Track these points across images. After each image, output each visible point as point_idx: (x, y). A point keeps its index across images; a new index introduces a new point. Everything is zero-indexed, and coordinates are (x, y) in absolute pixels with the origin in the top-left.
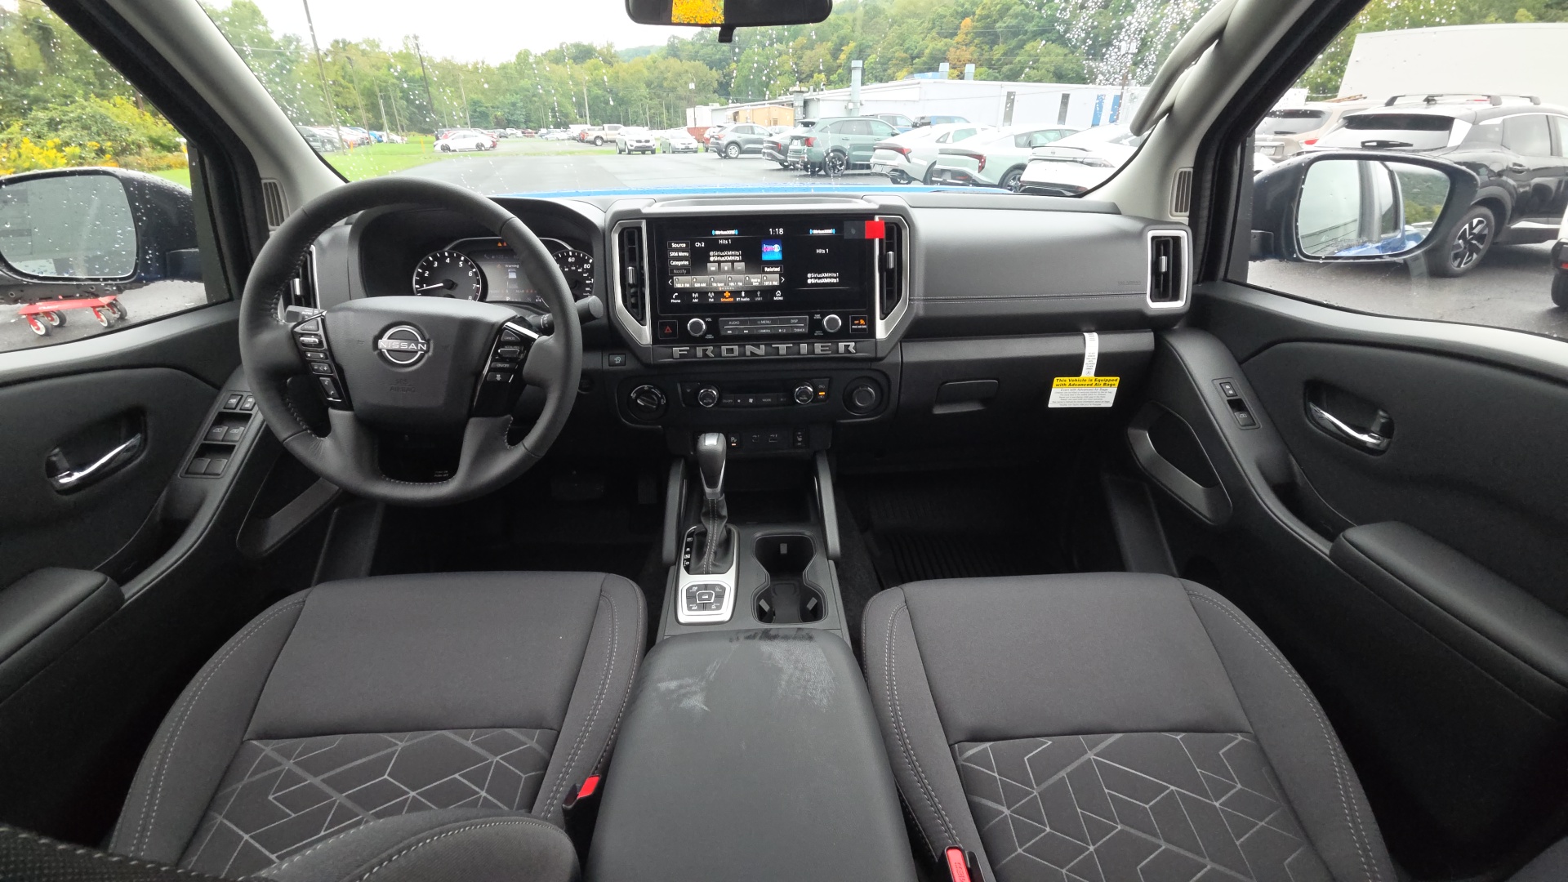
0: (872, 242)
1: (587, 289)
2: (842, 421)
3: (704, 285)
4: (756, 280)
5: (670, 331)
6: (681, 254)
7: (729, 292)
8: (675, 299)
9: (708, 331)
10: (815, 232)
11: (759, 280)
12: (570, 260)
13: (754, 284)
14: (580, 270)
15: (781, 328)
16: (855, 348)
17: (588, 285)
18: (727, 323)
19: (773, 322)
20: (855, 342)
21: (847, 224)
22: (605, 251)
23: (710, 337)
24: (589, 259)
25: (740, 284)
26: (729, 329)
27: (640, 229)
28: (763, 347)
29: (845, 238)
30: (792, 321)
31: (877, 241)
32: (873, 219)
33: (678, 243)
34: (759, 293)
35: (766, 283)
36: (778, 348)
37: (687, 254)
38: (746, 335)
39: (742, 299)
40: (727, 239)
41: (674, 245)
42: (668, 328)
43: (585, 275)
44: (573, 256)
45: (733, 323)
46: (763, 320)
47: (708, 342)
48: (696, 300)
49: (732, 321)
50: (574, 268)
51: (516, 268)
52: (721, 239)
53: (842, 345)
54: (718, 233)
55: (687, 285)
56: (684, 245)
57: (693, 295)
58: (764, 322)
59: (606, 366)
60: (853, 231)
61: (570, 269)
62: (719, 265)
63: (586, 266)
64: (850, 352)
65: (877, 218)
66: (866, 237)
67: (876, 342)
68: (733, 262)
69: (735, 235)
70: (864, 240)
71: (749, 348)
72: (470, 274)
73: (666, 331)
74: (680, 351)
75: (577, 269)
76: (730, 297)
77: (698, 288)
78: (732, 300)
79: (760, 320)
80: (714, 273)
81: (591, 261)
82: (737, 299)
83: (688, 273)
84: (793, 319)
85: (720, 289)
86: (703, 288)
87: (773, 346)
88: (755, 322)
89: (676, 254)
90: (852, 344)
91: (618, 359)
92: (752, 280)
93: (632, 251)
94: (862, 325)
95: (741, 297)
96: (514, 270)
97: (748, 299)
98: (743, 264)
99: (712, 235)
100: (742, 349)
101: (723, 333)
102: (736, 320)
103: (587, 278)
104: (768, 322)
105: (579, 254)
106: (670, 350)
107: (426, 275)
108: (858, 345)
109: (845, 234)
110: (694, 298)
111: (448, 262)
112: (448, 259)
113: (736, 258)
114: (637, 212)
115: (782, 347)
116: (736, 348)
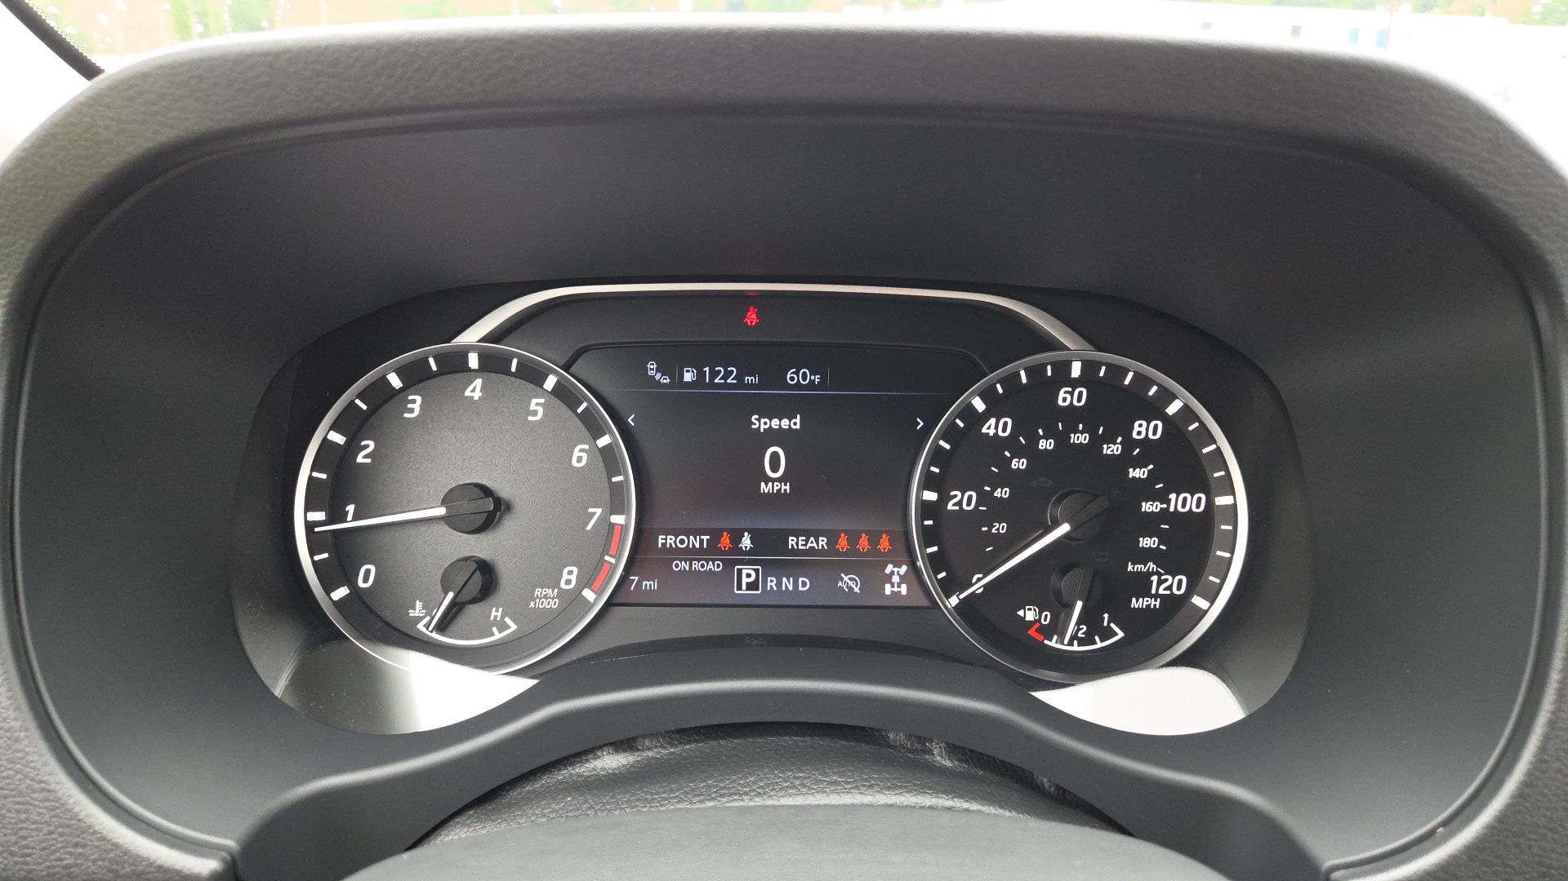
1: (1147, 542)
12: (1064, 398)
14: (1113, 449)
17: (1150, 524)
24: (1168, 396)
43: (1137, 473)
44: (1088, 378)
50: (1081, 439)
61: (1062, 439)
63: (1141, 429)
72: (580, 456)
75: (1097, 442)
81: (1173, 408)
103: (1145, 490)
105: (1117, 373)
107: (360, 459)
111: (477, 395)
112: (478, 382)
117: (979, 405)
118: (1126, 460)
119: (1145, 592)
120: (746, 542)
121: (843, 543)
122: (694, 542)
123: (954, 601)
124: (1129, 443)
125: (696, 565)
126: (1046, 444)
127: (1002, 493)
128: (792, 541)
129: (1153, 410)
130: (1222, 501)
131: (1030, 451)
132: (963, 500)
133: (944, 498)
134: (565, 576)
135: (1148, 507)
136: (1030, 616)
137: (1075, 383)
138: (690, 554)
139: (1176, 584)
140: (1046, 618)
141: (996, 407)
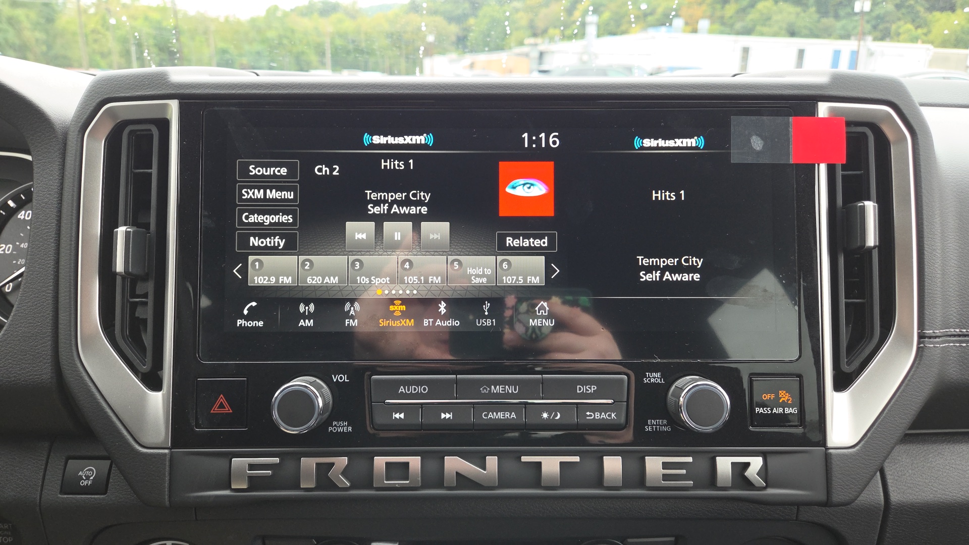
0: (809, 172)
3: (334, 280)
4: (479, 271)
5: (228, 410)
6: (273, 194)
7: (404, 301)
8: (247, 318)
9: (336, 412)
10: (647, 143)
11: (488, 272)
13: (477, 281)
15: (549, 408)
16: (764, 472)
18: (392, 389)
19: (527, 389)
20: (764, 455)
21: (738, 124)
22: (62, 184)
23: (342, 427)
25: (436, 280)
26: (399, 408)
27: (164, 125)
28: (492, 462)
29: (735, 159)
30: (580, 389)
31: (822, 170)
32: (813, 112)
33: (267, 166)
34: (487, 306)
35: (509, 280)
36: (539, 464)
37: (290, 195)
38: (446, 424)
39: (438, 322)
40: (404, 158)
41: (254, 171)
42: (222, 399)
45: (413, 389)
46: (496, 383)
47: (338, 443)
48: (309, 323)
52: (386, 157)
53: (724, 465)
54: (378, 140)
55: (287, 281)
56: (284, 171)
57: (302, 308)
58: (499, 389)
59: (53, 494)
60: (757, 143)
62: (379, 229)
64: (748, 484)
65: (823, 109)
66: (791, 161)
67: (827, 457)
68: (417, 219)
69: (425, 147)
70: (785, 167)
71: (454, 464)
73: (215, 410)
74: (252, 467)
76: (404, 315)
77: (315, 288)
78: (410, 323)
79: (490, 384)
80: (362, 248)
82: (426, 322)
83: (290, 248)
84: (584, 383)
85: (380, 294)
86: (328, 288)
87: (524, 459)
88: (472, 389)
89: (259, 194)
90: (756, 463)
91: (88, 473)
92: (470, 271)
93: (141, 185)
94: (784, 405)
95: (437, 315)
97: (457, 323)
98: (444, 227)
99: (362, 146)
100: (432, 465)
101: (379, 420)
102: (419, 382)
104: (511, 390)
106: (221, 463)
108: (773, 461)
109: (733, 151)
110: (304, 316)
113: (424, 210)
114: (161, 79)
115: (551, 465)
116: (415, 462)
117: (12, 204)
127: (24, 245)
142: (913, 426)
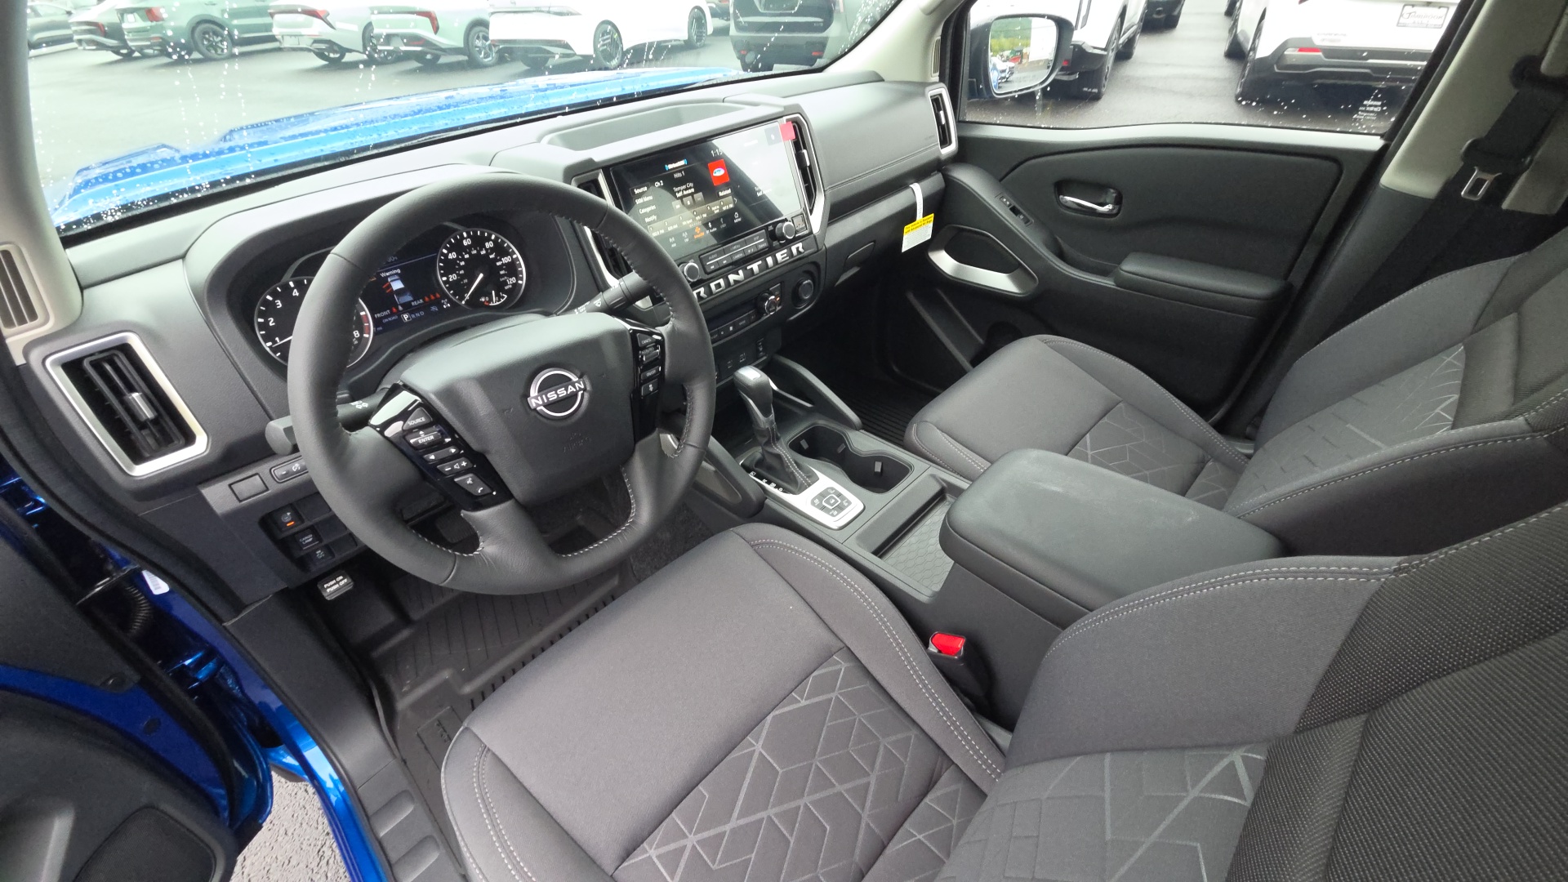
1: (502, 272)
2: (792, 318)
3: (676, 226)
4: (715, 208)
6: (646, 199)
7: (699, 226)
11: (718, 207)
12: (465, 243)
13: (716, 212)
14: (483, 252)
15: (750, 248)
17: (501, 268)
18: (708, 258)
19: (742, 244)
20: (801, 242)
24: (490, 235)
25: (705, 215)
26: (711, 264)
27: (596, 182)
28: (741, 272)
30: (755, 239)
33: (639, 188)
34: (722, 220)
35: (724, 208)
36: (752, 268)
37: (651, 198)
38: (726, 265)
39: (711, 230)
40: (680, 171)
41: (637, 191)
43: (492, 256)
44: (469, 236)
45: (713, 257)
46: (734, 245)
48: (675, 245)
49: (711, 255)
50: (474, 252)
51: (397, 274)
52: (675, 173)
53: (794, 249)
54: (670, 166)
55: (662, 231)
56: (645, 189)
57: (671, 240)
58: (735, 247)
61: (470, 254)
62: (682, 202)
63: (488, 245)
65: (785, 120)
67: (815, 236)
68: (692, 194)
69: (685, 165)
71: (732, 277)
76: (701, 231)
77: (672, 231)
78: (703, 234)
79: (732, 246)
81: (493, 237)
82: (707, 232)
83: (659, 219)
84: (755, 236)
85: (691, 226)
86: (676, 230)
87: (748, 268)
88: (728, 250)
89: (641, 201)
90: (800, 245)
92: (713, 209)
95: (710, 228)
96: (396, 277)
97: (716, 229)
98: (701, 194)
99: (665, 171)
100: (726, 280)
101: (708, 270)
102: (713, 254)
103: (495, 260)
104: (738, 246)
105: (475, 233)
107: (271, 324)
110: (672, 243)
111: (297, 294)
112: (295, 290)
113: (693, 190)
114: (590, 162)
115: (755, 267)
116: (721, 281)
117: (445, 251)
118: (487, 254)
119: (507, 284)
120: (400, 308)
121: (427, 299)
122: (385, 313)
123: (463, 302)
124: (486, 250)
125: (390, 319)
126: (467, 256)
127: (462, 272)
128: (413, 304)
129: (489, 239)
130: (514, 256)
131: (463, 259)
132: (453, 277)
133: (448, 278)
134: (355, 335)
135: (499, 264)
136: (483, 300)
137: (466, 239)
138: (386, 317)
139: (513, 280)
140: (487, 299)
141: (450, 251)
142: (829, 220)
